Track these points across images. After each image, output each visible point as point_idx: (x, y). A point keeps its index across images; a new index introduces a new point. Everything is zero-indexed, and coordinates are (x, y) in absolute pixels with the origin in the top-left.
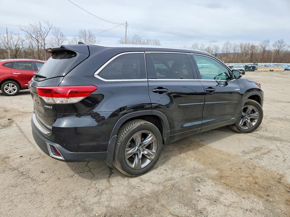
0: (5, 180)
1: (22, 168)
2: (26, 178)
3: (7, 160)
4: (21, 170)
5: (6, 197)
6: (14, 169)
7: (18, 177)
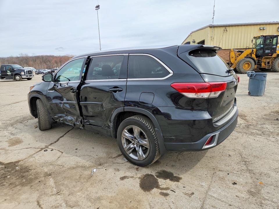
0: (262, 165)
1: (243, 168)
2: (245, 158)
3: (253, 190)
4: (244, 167)
5: (264, 153)
6: (250, 171)
7: (251, 162)
